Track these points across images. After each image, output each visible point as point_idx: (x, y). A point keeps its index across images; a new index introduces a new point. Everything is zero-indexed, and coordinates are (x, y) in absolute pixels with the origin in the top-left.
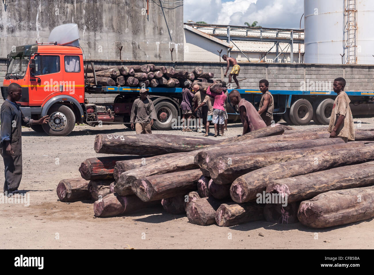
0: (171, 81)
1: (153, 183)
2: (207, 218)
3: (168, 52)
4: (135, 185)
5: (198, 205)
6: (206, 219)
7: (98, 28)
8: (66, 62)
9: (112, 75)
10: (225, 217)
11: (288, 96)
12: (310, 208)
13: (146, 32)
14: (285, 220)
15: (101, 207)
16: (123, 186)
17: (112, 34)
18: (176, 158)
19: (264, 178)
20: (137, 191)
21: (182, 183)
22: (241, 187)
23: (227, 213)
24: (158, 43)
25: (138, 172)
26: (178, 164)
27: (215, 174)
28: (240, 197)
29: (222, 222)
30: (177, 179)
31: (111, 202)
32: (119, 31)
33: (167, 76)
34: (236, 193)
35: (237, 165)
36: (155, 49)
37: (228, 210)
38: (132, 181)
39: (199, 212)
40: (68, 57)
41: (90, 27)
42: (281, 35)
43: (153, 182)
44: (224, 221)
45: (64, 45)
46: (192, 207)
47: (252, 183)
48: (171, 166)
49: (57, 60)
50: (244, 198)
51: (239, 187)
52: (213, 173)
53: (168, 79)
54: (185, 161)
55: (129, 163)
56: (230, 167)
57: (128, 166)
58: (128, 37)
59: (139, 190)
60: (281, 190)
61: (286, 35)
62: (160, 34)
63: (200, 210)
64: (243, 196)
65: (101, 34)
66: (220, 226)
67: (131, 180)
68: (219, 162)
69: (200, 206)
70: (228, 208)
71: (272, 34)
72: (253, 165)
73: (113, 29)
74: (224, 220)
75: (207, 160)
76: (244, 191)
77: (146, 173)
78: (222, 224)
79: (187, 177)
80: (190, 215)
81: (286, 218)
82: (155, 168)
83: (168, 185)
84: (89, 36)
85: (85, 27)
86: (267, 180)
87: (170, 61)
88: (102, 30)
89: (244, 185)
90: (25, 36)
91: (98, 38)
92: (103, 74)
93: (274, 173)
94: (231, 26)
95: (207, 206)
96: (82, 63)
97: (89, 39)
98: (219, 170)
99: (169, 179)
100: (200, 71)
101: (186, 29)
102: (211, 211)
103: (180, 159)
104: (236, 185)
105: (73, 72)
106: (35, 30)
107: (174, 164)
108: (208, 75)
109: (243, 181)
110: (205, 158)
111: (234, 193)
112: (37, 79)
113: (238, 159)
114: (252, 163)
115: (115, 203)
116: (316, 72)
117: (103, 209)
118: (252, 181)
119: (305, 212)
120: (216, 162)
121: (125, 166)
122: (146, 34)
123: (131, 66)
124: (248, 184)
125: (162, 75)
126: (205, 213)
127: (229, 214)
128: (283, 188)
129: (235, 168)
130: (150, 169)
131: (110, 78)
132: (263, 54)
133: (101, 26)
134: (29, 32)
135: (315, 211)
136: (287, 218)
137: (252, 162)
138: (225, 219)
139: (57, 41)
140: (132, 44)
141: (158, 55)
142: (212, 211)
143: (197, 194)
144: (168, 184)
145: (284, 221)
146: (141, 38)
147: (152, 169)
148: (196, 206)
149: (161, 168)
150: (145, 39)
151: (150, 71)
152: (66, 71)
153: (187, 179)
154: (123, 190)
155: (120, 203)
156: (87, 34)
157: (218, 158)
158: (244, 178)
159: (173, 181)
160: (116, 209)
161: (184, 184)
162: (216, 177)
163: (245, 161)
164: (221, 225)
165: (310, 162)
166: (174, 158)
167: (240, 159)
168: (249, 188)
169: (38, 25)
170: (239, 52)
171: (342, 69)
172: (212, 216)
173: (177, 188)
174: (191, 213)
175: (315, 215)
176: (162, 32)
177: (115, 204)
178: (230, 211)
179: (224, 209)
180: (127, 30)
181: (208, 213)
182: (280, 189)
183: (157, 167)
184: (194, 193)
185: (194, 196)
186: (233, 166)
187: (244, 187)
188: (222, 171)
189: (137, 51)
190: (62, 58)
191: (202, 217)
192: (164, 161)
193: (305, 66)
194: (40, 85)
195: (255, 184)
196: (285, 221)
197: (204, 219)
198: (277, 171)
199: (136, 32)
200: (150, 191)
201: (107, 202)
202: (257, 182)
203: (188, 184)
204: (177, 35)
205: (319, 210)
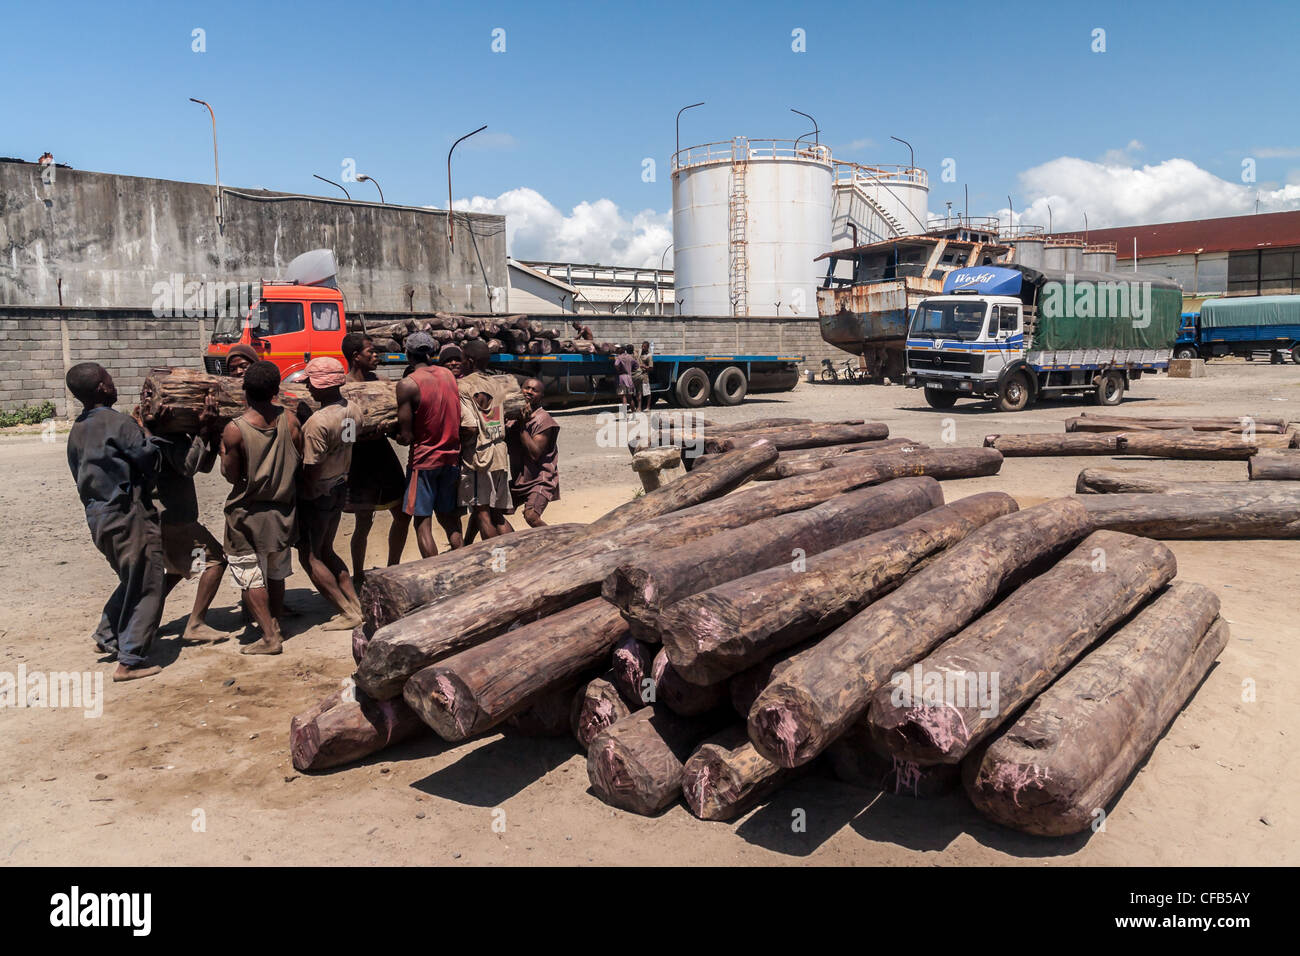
0: (493, 343)
1: (474, 685)
2: (659, 795)
3: (485, 300)
4: (417, 687)
5: (625, 750)
6: (655, 798)
7: (376, 263)
8: (314, 314)
9: (395, 334)
10: (721, 792)
11: (674, 363)
12: (1041, 786)
13: (450, 269)
14: (907, 784)
15: (310, 742)
16: (378, 675)
17: (397, 273)
18: (541, 570)
19: (863, 671)
20: (422, 706)
21: (566, 662)
22: (793, 717)
23: (727, 779)
24: (469, 286)
25: (425, 627)
26: (546, 590)
27: (685, 650)
28: (791, 752)
29: (711, 805)
30: (551, 653)
31: (340, 726)
32: (409, 268)
33: (486, 336)
34: (774, 735)
35: (758, 621)
36: (464, 295)
37: (731, 769)
38: (406, 661)
39: (631, 775)
40: (318, 306)
41: (362, 261)
42: (642, 278)
43: (474, 680)
44: (715, 805)
45: (309, 285)
46: (605, 754)
47: (833, 702)
48: (528, 598)
49: (299, 311)
50: (807, 754)
51: (788, 716)
52: (677, 648)
53: (488, 340)
54: (567, 575)
55: (403, 577)
56: (740, 635)
57: (399, 586)
58: (422, 278)
59: (430, 704)
60: (935, 725)
61: (649, 278)
62: (472, 272)
63: (635, 766)
64: (804, 748)
65: (381, 273)
66: (702, 819)
67: (403, 659)
68: (697, 613)
69: (633, 750)
70: (728, 761)
71: (629, 277)
72: (799, 610)
73: (400, 264)
74: (717, 801)
75: (648, 593)
76: (806, 733)
77: (450, 629)
78: (711, 811)
79: (578, 637)
80: (600, 775)
81: (909, 776)
82: (481, 610)
83: (523, 682)
84: (362, 275)
85: (355, 262)
86: (873, 678)
87: (489, 313)
88: (383, 267)
89: (807, 711)
90: (256, 275)
91: (376, 278)
92: (380, 333)
93: (886, 646)
94: (572, 265)
95: (655, 749)
96: (342, 316)
97: (361, 280)
98: (698, 638)
99: (525, 656)
100: (538, 326)
101: (510, 266)
102: (671, 766)
103: (553, 572)
104: (773, 708)
105: (326, 330)
106: (274, 265)
107: (536, 588)
108: (551, 332)
109: (801, 698)
110: (638, 588)
111: (765, 734)
112: (263, 343)
113: (759, 600)
114: (796, 606)
115: (356, 726)
116: (699, 328)
117: (315, 751)
118: (832, 694)
119: (1015, 793)
120: (687, 610)
121: (392, 586)
122: (451, 273)
123: (425, 320)
124: (821, 710)
125: (477, 333)
126: (650, 777)
127: (733, 784)
128: (946, 716)
129: (754, 633)
130: (463, 615)
131: (391, 340)
132: (612, 305)
133: (381, 260)
134: (262, 268)
135: (1057, 793)
136: (913, 779)
137: (797, 600)
138: (721, 798)
139: (297, 278)
140: (430, 287)
141: (469, 303)
142: (672, 763)
143: (613, 688)
144: (525, 677)
145: (903, 786)
146: (444, 278)
147: (471, 611)
148: (618, 752)
149: (497, 606)
150: (449, 280)
151: (458, 327)
152: (315, 328)
153: (580, 644)
154: (380, 688)
155: (370, 724)
156: (357, 272)
157: (694, 597)
158: (803, 684)
159: (539, 664)
160: (358, 745)
161: (573, 664)
162: (690, 661)
163: (778, 602)
164: (707, 816)
165: (963, 587)
166: (534, 571)
167: (764, 597)
168: (826, 722)
169: (277, 257)
170: (586, 303)
171: (735, 323)
172: (674, 781)
173: (552, 683)
174: (601, 769)
175: (1053, 805)
176: (474, 269)
177: (355, 731)
178: (737, 772)
179: (716, 765)
180: (420, 267)
181: (662, 776)
182: (934, 720)
183: (484, 606)
184: (602, 688)
185: (604, 696)
186: (750, 630)
187: (806, 718)
188: (711, 644)
189: (438, 298)
190: (307, 307)
191: (642, 792)
192: (506, 583)
193: (683, 319)
194: (269, 352)
195: (840, 704)
196: (905, 785)
197: (648, 795)
198: (893, 637)
199: (434, 269)
200: (465, 712)
201: (328, 726)
202: (844, 693)
203: (584, 661)
204: (497, 275)
205: (1068, 788)
